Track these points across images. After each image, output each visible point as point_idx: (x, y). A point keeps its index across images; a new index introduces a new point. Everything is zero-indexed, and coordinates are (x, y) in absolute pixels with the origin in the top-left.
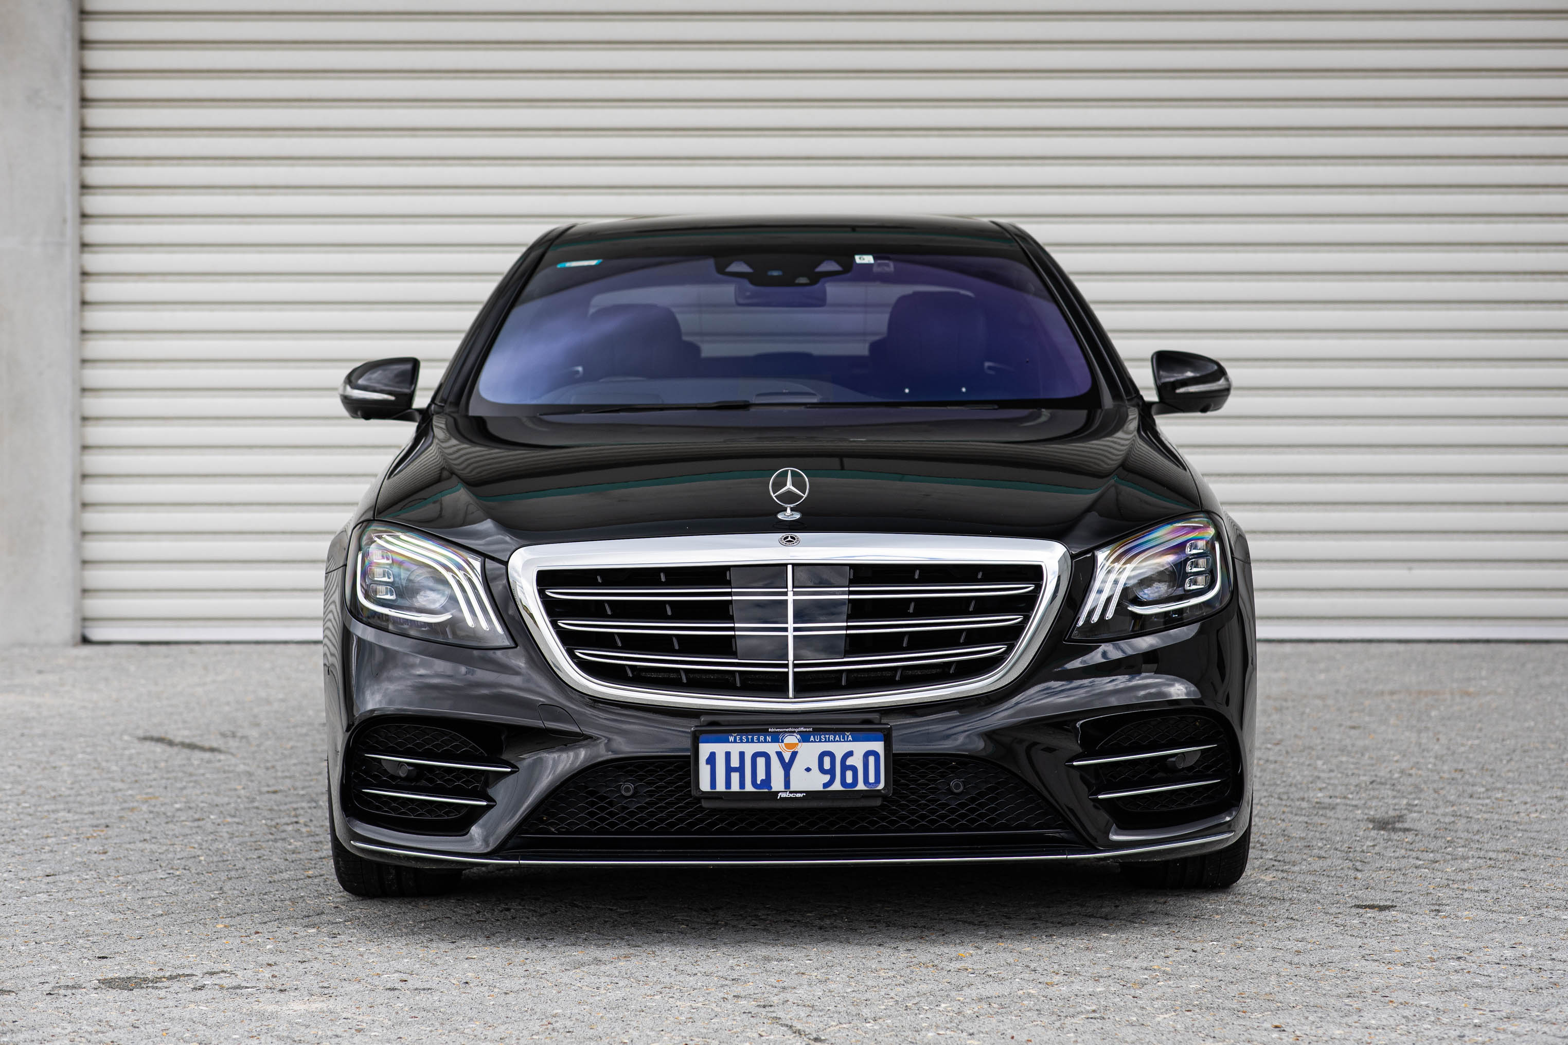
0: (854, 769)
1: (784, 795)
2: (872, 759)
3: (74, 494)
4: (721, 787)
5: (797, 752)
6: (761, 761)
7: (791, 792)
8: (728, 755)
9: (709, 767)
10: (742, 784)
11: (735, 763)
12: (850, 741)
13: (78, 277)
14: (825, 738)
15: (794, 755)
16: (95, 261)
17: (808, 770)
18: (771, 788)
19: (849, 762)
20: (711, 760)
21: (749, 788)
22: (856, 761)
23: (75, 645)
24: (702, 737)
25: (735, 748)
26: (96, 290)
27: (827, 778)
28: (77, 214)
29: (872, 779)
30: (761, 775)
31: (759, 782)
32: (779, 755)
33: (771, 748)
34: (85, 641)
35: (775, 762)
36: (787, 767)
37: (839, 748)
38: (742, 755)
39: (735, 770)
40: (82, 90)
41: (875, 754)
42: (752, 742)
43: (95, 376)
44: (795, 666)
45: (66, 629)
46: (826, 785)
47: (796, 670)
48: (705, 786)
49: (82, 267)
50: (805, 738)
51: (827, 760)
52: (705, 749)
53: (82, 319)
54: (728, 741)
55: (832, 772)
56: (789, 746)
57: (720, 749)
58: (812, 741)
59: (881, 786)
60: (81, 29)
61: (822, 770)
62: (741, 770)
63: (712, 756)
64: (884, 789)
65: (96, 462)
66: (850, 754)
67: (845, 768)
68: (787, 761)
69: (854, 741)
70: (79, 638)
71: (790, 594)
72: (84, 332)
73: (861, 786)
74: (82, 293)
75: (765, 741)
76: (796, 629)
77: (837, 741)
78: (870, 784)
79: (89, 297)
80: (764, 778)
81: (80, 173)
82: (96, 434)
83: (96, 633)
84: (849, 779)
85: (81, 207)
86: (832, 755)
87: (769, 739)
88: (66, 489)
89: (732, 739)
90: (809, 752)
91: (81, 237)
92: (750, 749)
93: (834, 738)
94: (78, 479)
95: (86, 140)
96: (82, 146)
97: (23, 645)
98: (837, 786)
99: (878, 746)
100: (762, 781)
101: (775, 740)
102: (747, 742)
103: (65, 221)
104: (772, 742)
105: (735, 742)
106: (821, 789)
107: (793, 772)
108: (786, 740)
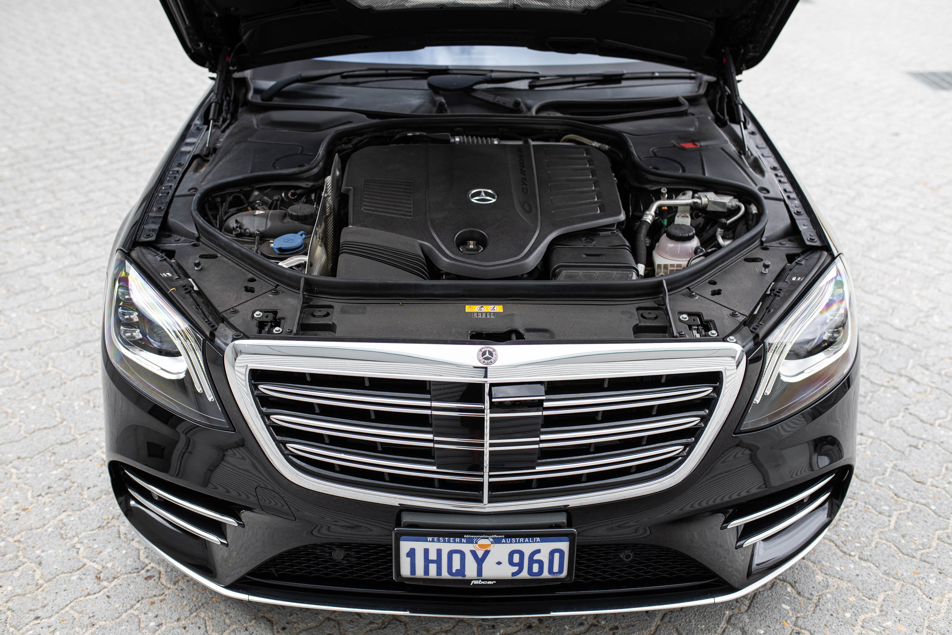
0: (541, 563)
1: (476, 582)
2: (557, 556)
4: (420, 573)
5: (490, 551)
6: (456, 558)
7: (483, 580)
8: (426, 551)
9: (409, 559)
10: (439, 572)
11: (433, 556)
12: (538, 542)
14: (516, 540)
15: (487, 553)
17: (499, 563)
18: (465, 576)
19: (536, 557)
20: (412, 554)
21: (445, 575)
22: (544, 556)
24: (402, 538)
25: (433, 546)
27: (516, 569)
29: (556, 569)
30: (456, 566)
31: (454, 571)
32: (474, 553)
33: (466, 548)
35: (469, 558)
36: (480, 561)
37: (527, 547)
38: (439, 552)
39: (433, 562)
41: (561, 552)
42: (449, 541)
44: (490, 476)
46: (514, 574)
47: (492, 480)
48: (405, 571)
50: (497, 541)
51: (516, 556)
52: (405, 546)
54: (427, 541)
55: (520, 565)
56: (481, 546)
57: (419, 546)
58: (503, 543)
59: (564, 574)
61: (511, 563)
62: (438, 562)
63: (412, 551)
64: (566, 577)
66: (538, 551)
67: (532, 561)
68: (480, 557)
69: (541, 542)
71: (487, 411)
73: (546, 574)
75: (461, 542)
76: (491, 445)
77: (527, 542)
78: (554, 573)
80: (459, 568)
84: (536, 570)
86: (521, 554)
87: (464, 541)
89: (430, 538)
90: (500, 551)
92: (446, 547)
93: (524, 541)
98: (524, 575)
99: (564, 546)
100: (457, 570)
101: (470, 541)
102: (444, 541)
104: (466, 543)
105: (433, 541)
106: (509, 577)
107: (485, 565)
108: (479, 543)
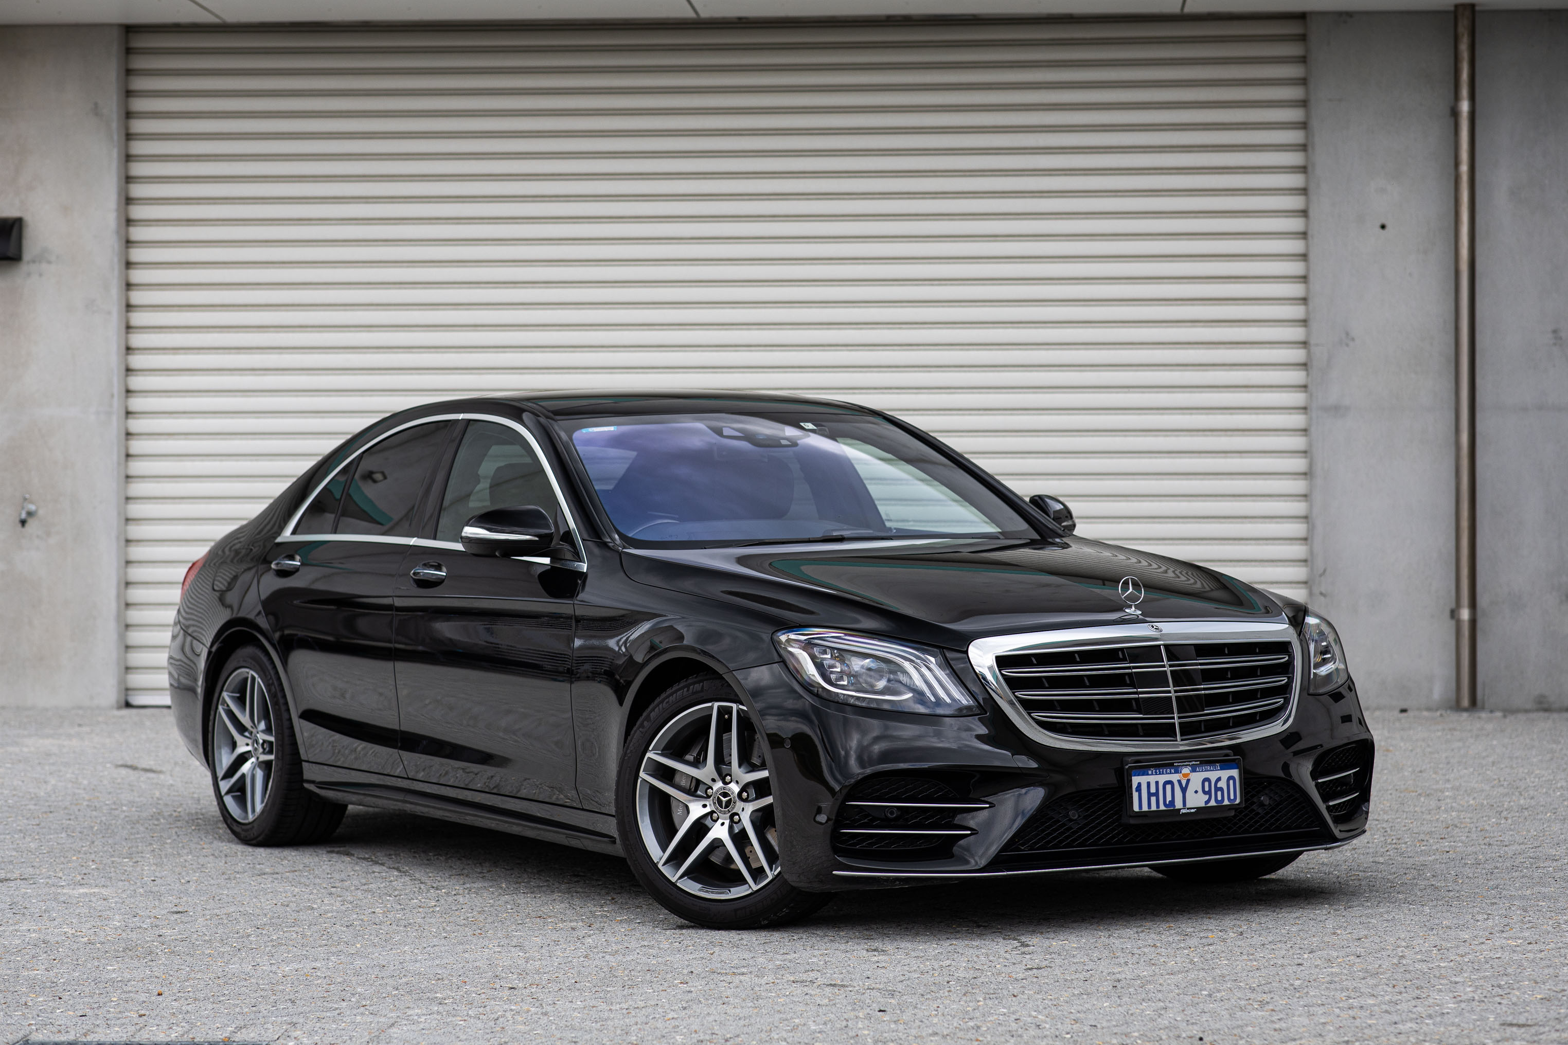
0: (1221, 789)
1: (1183, 811)
2: (1232, 783)
3: (118, 596)
4: (1145, 806)
5: (1190, 780)
6: (1169, 787)
7: (1187, 809)
8: (1149, 784)
9: (1138, 793)
10: (1157, 805)
11: (1153, 788)
12: (1219, 771)
13: (123, 436)
14: (1206, 769)
15: (1188, 781)
16: (135, 425)
17: (1196, 792)
18: (1175, 806)
19: (1219, 785)
20: (1139, 788)
21: (1161, 807)
22: (1224, 784)
23: (119, 708)
24: (1133, 772)
25: (1152, 779)
26: (136, 446)
27: (1207, 797)
28: (123, 390)
29: (1232, 797)
30: (1169, 797)
31: (1167, 802)
32: (1179, 782)
33: (1174, 778)
34: (128, 705)
35: (1177, 787)
37: (1213, 775)
38: (1157, 783)
39: (1153, 794)
40: (127, 299)
41: (1234, 779)
42: (1163, 774)
43: (135, 510)
44: (1179, 718)
45: (109, 694)
46: (1207, 802)
47: (1180, 720)
48: (1135, 806)
49: (127, 429)
50: (1194, 770)
51: (1207, 784)
52: (1136, 780)
53: (126, 467)
54: (1149, 774)
55: (1210, 793)
56: (1185, 775)
57: (1143, 780)
58: (1198, 772)
59: (1238, 801)
60: (127, 254)
61: (1204, 792)
62: (1157, 794)
63: (1139, 785)
64: (1241, 802)
65: (136, 573)
66: (1220, 779)
67: (1216, 789)
68: (1184, 786)
69: (1221, 770)
70: (123, 703)
71: (1167, 666)
72: (128, 477)
73: (1226, 802)
74: (127, 448)
75: (1171, 773)
76: (1175, 692)
77: (1213, 771)
78: (1232, 800)
79: (132, 452)
80: (1171, 799)
81: (126, 360)
82: (136, 552)
83: (138, 700)
84: (1219, 798)
85: (126, 385)
86: (1210, 781)
87: (1173, 771)
88: (113, 593)
89: (1150, 772)
90: (1197, 778)
91: (126, 407)
92: (1162, 779)
93: (1211, 769)
94: (123, 585)
95: (130, 336)
96: (127, 340)
97: (80, 708)
98: (1213, 803)
99: (1235, 774)
100: (1169, 801)
101: (1176, 772)
102: (1160, 774)
103: (112, 396)
104: (1175, 773)
105: (1152, 774)
106: (1204, 805)
107: (1187, 795)
108: (1183, 772)
